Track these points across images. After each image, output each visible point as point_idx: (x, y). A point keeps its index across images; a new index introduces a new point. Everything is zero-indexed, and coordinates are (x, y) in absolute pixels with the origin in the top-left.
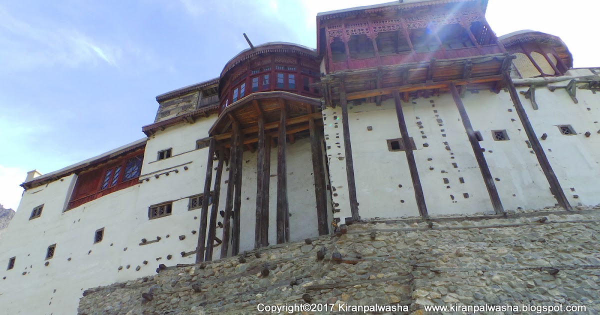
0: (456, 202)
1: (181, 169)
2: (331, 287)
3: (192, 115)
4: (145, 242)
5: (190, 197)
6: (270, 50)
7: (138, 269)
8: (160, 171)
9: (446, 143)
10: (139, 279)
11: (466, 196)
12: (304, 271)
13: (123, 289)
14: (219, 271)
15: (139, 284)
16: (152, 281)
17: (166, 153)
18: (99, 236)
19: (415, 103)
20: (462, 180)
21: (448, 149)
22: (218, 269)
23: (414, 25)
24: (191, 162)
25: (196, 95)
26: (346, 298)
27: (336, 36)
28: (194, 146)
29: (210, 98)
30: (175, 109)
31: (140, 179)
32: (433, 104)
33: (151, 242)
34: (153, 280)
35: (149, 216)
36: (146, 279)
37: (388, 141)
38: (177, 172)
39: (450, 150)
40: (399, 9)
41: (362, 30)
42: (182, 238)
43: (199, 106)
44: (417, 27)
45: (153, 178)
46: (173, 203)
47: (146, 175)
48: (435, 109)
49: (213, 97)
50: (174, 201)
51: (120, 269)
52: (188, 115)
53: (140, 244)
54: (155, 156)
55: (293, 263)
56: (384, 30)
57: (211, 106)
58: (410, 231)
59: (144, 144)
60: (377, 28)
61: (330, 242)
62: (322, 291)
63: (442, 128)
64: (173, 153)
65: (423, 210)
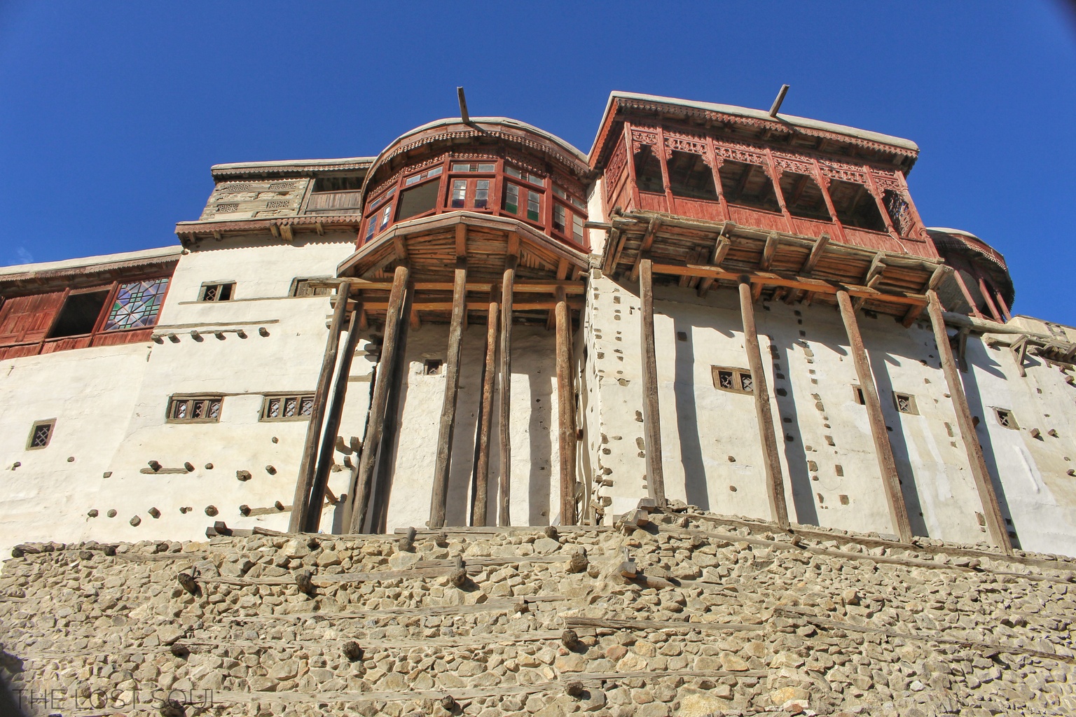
0: (826, 508)
1: (252, 332)
2: (616, 626)
3: (293, 224)
4: (156, 467)
5: (266, 395)
6: (500, 134)
7: (136, 523)
8: (202, 325)
9: (816, 396)
10: (146, 544)
11: (844, 500)
12: (540, 587)
13: (110, 558)
14: (351, 558)
15: (147, 554)
16: (178, 554)
17: (219, 292)
18: (41, 435)
19: (767, 309)
20: (839, 470)
21: (820, 407)
22: (349, 552)
23: (788, 166)
24: (276, 321)
25: (302, 183)
26: (644, 650)
27: (645, 143)
28: (285, 289)
29: (332, 195)
30: (251, 201)
31: (156, 332)
32: (799, 318)
33: (170, 471)
34: (179, 551)
35: (168, 416)
36: (162, 547)
37: (713, 367)
38: (243, 336)
39: (823, 410)
40: (768, 127)
41: (695, 146)
42: (245, 477)
43: (304, 207)
44: (793, 169)
45: (186, 338)
46: (226, 398)
47: (170, 326)
48: (802, 329)
49: (338, 196)
50: (226, 395)
51: (94, 514)
52: (284, 221)
53: (144, 471)
54: (195, 292)
55: (517, 568)
56: (734, 158)
57: (331, 214)
58: (760, 544)
59: (173, 259)
60: (722, 151)
61: (594, 540)
62: (599, 630)
63: (812, 367)
64: (237, 293)
65: (782, 511)
